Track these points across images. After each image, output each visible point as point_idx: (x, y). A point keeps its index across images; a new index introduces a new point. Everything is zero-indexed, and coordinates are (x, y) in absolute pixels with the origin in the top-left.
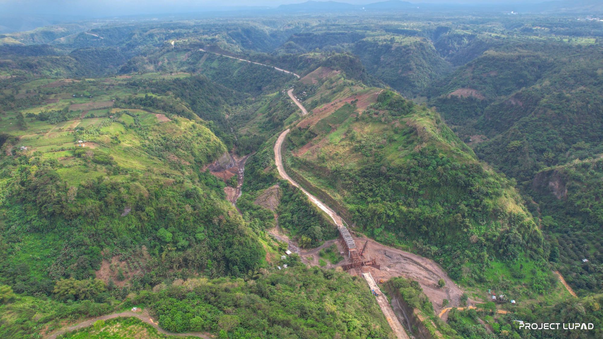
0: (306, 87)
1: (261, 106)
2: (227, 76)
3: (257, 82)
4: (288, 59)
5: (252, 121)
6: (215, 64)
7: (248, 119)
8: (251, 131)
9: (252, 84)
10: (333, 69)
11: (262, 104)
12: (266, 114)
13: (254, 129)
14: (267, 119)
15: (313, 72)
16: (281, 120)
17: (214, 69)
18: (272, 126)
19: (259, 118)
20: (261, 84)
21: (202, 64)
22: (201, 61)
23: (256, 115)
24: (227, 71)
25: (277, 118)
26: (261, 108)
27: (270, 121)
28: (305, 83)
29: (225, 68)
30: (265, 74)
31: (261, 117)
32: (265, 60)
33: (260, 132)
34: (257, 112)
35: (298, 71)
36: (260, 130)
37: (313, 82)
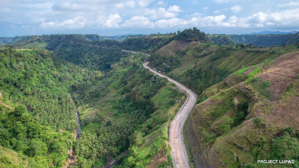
0: (164, 59)
1: (112, 81)
2: (79, 58)
3: (106, 61)
4: (133, 42)
5: (102, 99)
6: (69, 49)
7: (97, 96)
8: (102, 114)
9: (101, 63)
10: (190, 41)
11: (114, 78)
12: (121, 89)
13: (106, 110)
14: (124, 96)
15: (168, 45)
16: (148, 97)
17: (68, 52)
18: (132, 106)
19: (112, 95)
20: (110, 62)
21: (58, 50)
22: (57, 47)
23: (108, 91)
24: (79, 54)
25: (140, 95)
26: (113, 83)
27: (128, 99)
28: (162, 55)
29: (78, 52)
30: (113, 55)
31: (114, 93)
32: (112, 45)
33: (116, 115)
34: (108, 87)
35: (145, 50)
36: (116, 111)
37: (171, 54)
